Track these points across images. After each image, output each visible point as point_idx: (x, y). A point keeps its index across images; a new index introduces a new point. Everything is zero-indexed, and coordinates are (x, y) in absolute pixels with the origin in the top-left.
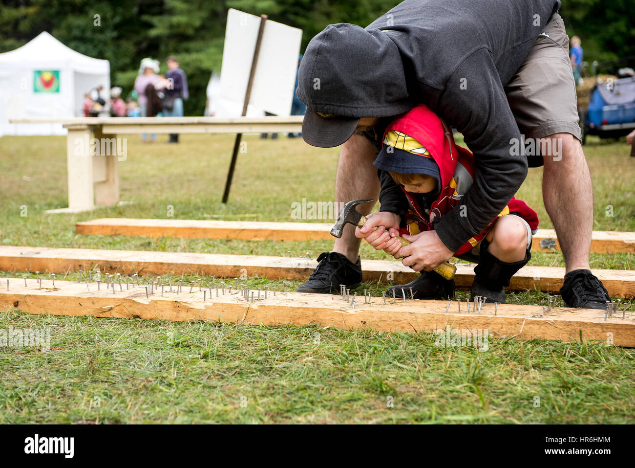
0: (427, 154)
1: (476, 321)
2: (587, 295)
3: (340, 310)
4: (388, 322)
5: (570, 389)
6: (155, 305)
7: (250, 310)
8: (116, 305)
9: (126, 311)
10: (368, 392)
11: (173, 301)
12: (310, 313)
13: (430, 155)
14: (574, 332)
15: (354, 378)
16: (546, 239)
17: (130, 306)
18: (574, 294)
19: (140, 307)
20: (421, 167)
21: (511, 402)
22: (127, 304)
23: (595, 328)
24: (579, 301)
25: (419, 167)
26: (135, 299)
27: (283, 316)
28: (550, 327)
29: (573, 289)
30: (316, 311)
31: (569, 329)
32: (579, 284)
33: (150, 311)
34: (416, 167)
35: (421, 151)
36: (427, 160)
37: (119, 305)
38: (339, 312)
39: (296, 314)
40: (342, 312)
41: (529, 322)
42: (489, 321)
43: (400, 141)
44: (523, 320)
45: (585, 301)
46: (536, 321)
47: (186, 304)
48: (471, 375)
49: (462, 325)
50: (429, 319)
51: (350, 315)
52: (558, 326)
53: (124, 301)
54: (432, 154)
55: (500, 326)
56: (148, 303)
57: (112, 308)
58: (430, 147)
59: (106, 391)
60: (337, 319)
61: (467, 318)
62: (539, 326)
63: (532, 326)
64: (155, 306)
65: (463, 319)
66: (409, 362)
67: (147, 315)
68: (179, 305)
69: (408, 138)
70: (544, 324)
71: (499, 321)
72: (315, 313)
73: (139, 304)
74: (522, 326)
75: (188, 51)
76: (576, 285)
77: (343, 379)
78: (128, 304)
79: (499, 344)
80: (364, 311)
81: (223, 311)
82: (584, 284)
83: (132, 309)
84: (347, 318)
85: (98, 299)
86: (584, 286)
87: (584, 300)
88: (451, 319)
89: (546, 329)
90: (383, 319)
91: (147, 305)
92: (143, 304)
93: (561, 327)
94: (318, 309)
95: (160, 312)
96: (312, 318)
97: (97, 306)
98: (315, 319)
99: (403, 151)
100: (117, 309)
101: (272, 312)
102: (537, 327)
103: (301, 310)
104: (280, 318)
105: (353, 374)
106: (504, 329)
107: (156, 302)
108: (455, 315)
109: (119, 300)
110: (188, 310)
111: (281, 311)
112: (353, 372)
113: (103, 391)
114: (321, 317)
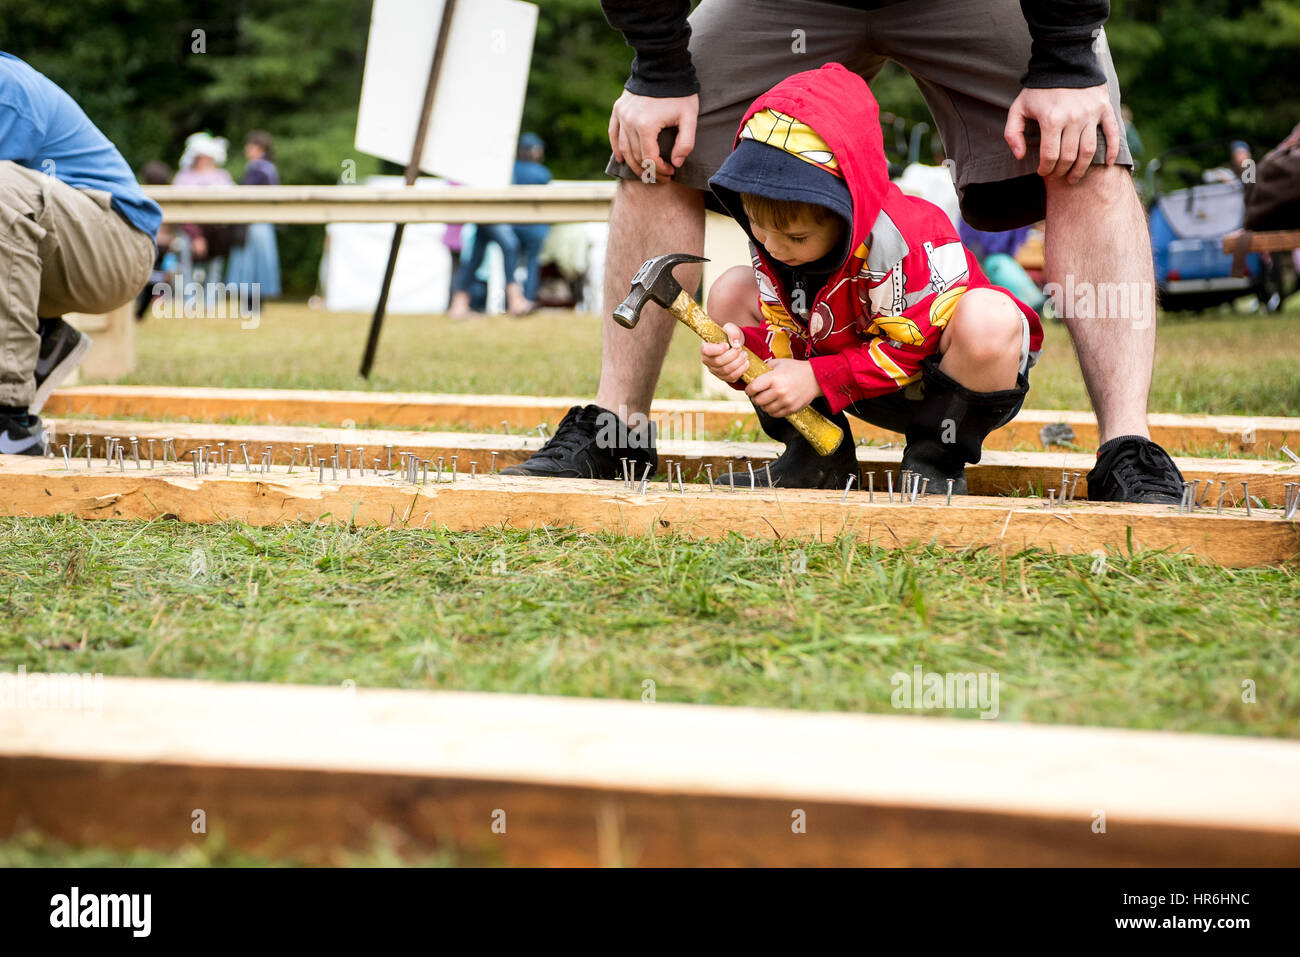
0: (832, 165)
1: (906, 517)
2: (1143, 481)
3: (615, 498)
4: (718, 523)
5: (1106, 612)
6: (213, 491)
7: (419, 500)
8: (127, 492)
9: (148, 505)
10: (676, 614)
11: (252, 483)
12: (550, 505)
13: (839, 170)
14: (1114, 537)
15: (645, 595)
16: (1054, 425)
17: (158, 495)
18: (1116, 482)
19: (179, 496)
20: (817, 190)
21: (981, 631)
22: (150, 491)
23: (1158, 529)
24: (1126, 492)
25: (813, 189)
26: (169, 480)
27: (491, 513)
28: (1063, 527)
29: (1115, 473)
30: (562, 500)
31: (1103, 531)
32: (1128, 462)
33: (201, 505)
34: (806, 187)
35: (823, 158)
36: (832, 178)
37: (133, 493)
38: (614, 501)
39: (519, 507)
40: (620, 502)
41: (1022, 517)
42: (933, 518)
43: (780, 132)
44: (1006, 513)
45: (1139, 492)
46: (1034, 515)
47: (280, 490)
48: (898, 590)
49: (877, 527)
50: (805, 514)
51: (637, 508)
52: (1080, 525)
53: (144, 484)
54: (843, 167)
55: (959, 527)
56: (196, 488)
57: (117, 500)
58: (841, 152)
59: (105, 603)
60: (607, 517)
61: (887, 510)
62: (1040, 526)
63: (1025, 525)
64: (212, 495)
65: (879, 514)
66: (762, 578)
67: (195, 514)
68: (264, 491)
69: (797, 125)
70: (1051, 521)
71: (955, 517)
72: (561, 505)
73: (178, 489)
74: (1005, 528)
75: (286, 134)
76: (1121, 465)
77: (620, 597)
78: (154, 490)
79: (955, 560)
80: (667, 499)
81: (361, 503)
82: (1140, 461)
83: (161, 500)
84: (630, 514)
85: (88, 479)
86: (1139, 465)
87: (1137, 491)
88: (853, 514)
89: (1056, 531)
90: (708, 516)
91: (194, 492)
92: (185, 490)
93: (1088, 528)
94: (568, 496)
95: (223, 508)
96: (554, 516)
97: (85, 495)
98: (561, 517)
99: (783, 152)
100: (127, 501)
101: (468, 505)
102: (1035, 528)
103: (530, 499)
104: (485, 516)
105: (642, 589)
106: (966, 535)
107: (214, 485)
108: (863, 505)
109: (134, 481)
110: (285, 501)
111: (487, 502)
112: (642, 585)
113: (97, 602)
114: (573, 514)
